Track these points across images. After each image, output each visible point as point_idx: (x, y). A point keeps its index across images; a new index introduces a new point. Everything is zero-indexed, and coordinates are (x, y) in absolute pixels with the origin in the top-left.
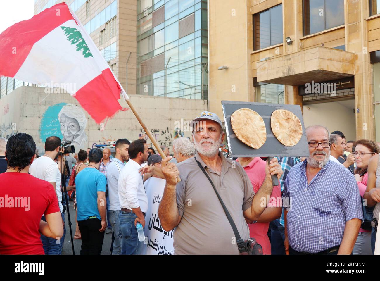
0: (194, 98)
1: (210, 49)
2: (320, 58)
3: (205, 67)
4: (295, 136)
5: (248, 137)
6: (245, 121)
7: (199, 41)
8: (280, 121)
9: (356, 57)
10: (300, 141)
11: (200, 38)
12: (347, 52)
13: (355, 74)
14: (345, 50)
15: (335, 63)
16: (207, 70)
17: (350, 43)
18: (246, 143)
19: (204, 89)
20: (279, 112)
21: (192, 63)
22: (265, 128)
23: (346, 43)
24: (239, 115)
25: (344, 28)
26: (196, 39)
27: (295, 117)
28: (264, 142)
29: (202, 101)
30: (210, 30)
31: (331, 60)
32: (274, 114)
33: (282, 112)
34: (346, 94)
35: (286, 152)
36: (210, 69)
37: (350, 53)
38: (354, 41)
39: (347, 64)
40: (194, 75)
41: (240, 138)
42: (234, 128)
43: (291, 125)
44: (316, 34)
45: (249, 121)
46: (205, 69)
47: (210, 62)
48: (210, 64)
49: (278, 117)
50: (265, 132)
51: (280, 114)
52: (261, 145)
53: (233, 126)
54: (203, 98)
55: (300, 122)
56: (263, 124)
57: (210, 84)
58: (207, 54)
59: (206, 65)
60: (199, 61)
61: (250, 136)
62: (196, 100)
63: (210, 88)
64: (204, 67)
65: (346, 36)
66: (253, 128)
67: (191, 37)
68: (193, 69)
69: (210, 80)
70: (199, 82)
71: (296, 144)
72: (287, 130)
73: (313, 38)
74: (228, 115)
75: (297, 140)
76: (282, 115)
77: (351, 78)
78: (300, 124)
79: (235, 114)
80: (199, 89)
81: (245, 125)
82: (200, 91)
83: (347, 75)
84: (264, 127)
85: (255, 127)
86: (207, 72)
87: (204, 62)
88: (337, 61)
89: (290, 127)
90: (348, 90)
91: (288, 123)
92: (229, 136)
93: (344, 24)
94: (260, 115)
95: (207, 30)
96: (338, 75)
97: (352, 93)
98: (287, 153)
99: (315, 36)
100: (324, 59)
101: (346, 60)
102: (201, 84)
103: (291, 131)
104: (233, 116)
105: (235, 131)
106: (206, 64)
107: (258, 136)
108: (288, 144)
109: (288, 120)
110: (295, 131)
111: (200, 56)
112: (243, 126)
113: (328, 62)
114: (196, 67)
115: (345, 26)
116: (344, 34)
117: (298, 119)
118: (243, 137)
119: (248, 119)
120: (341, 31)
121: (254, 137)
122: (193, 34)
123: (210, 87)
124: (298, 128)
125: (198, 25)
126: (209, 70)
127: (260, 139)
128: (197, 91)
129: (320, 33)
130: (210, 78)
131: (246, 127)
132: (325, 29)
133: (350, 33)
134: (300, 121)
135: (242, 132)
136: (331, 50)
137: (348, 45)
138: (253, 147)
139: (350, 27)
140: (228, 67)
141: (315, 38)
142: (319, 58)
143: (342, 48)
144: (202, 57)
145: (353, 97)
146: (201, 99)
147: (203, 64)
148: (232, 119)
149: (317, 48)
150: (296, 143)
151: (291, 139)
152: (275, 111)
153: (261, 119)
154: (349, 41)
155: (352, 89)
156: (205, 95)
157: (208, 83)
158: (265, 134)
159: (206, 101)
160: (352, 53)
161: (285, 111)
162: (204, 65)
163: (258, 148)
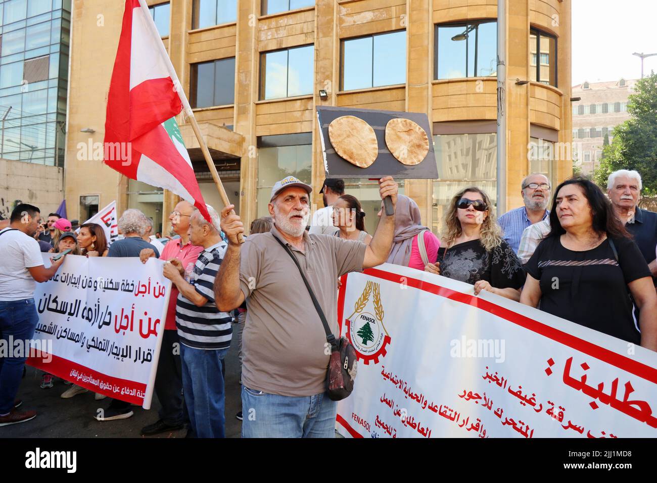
0: (43, 164)
1: (70, 105)
2: (210, 136)
3: (62, 127)
4: (418, 152)
5: (352, 153)
6: (348, 132)
7: (54, 93)
8: (398, 133)
9: (243, 139)
10: (425, 158)
11: (56, 89)
12: (235, 133)
13: (241, 156)
14: (233, 130)
15: (223, 142)
16: (65, 131)
17: (238, 125)
18: (349, 160)
19: (59, 154)
20: (397, 121)
21: (43, 119)
22: (376, 142)
23: (235, 124)
24: (341, 124)
25: (233, 107)
26: (49, 89)
27: (420, 129)
28: (375, 159)
29: (56, 169)
30: (71, 81)
31: (220, 139)
32: (390, 124)
33: (401, 122)
34: (231, 176)
35: (406, 172)
36: (69, 130)
37: (238, 134)
38: (242, 123)
39: (235, 145)
40: (45, 134)
41: (341, 153)
42: (332, 140)
43: (414, 138)
44: (204, 109)
45: (355, 132)
46: (62, 129)
47: (69, 121)
48: (69, 124)
49: (395, 128)
50: (376, 146)
51: (398, 124)
52: (371, 163)
53: (331, 138)
54: (57, 164)
55: (425, 135)
56: (373, 136)
57: (69, 148)
58: (66, 111)
59: (63, 124)
60: (53, 117)
61: (354, 151)
62: (47, 166)
63: (67, 154)
64: (60, 126)
65: (235, 116)
66: (360, 141)
67: (42, 85)
68: (44, 126)
69: (68, 144)
70: (52, 143)
71: (419, 163)
72: (408, 144)
73: (200, 112)
74: (325, 125)
75: (422, 158)
76: (400, 125)
77: (238, 160)
78: (426, 137)
79: (334, 122)
80: (51, 153)
81: (348, 136)
82: (53, 155)
83: (233, 157)
84: (374, 140)
85: (363, 140)
86: (65, 133)
87: (61, 119)
88: (225, 141)
89: (412, 141)
90: (234, 172)
91: (409, 135)
92: (325, 151)
93: (233, 103)
94: (370, 124)
95: (66, 81)
96: (225, 155)
97: (237, 175)
98: (407, 174)
99: (202, 111)
100: (213, 137)
101: (234, 141)
102: (54, 147)
103: (412, 146)
104: (331, 126)
105: (334, 145)
106: (63, 122)
107: (366, 151)
108: (408, 162)
109: (409, 131)
110: (419, 146)
111: (55, 111)
112: (345, 138)
113: (217, 141)
114: (48, 124)
115: (235, 105)
116: (233, 115)
117: (424, 131)
118: (345, 152)
119: (352, 129)
120: (230, 111)
121: (360, 152)
122: (46, 82)
123: (67, 151)
124: (423, 143)
125: (54, 72)
126: (67, 131)
127: (369, 155)
128: (48, 155)
129: (208, 108)
130: (68, 141)
131: (349, 139)
132: (214, 106)
133: (239, 114)
134: (425, 133)
135: (343, 147)
136: (221, 129)
137: (236, 125)
138: (358, 165)
139: (239, 108)
140: (94, 130)
141: (203, 112)
142: (208, 135)
143: (230, 128)
144: (58, 113)
145: (238, 180)
146: (53, 164)
147: (58, 122)
148: (330, 129)
149: (207, 125)
150: (419, 161)
151: (413, 156)
152: (392, 120)
153: (371, 130)
154: (237, 122)
155: (238, 172)
156: (60, 161)
157: (64, 147)
158: (376, 149)
159: (61, 168)
160: (240, 135)
161: (405, 121)
162: (61, 124)
163: (366, 167)
